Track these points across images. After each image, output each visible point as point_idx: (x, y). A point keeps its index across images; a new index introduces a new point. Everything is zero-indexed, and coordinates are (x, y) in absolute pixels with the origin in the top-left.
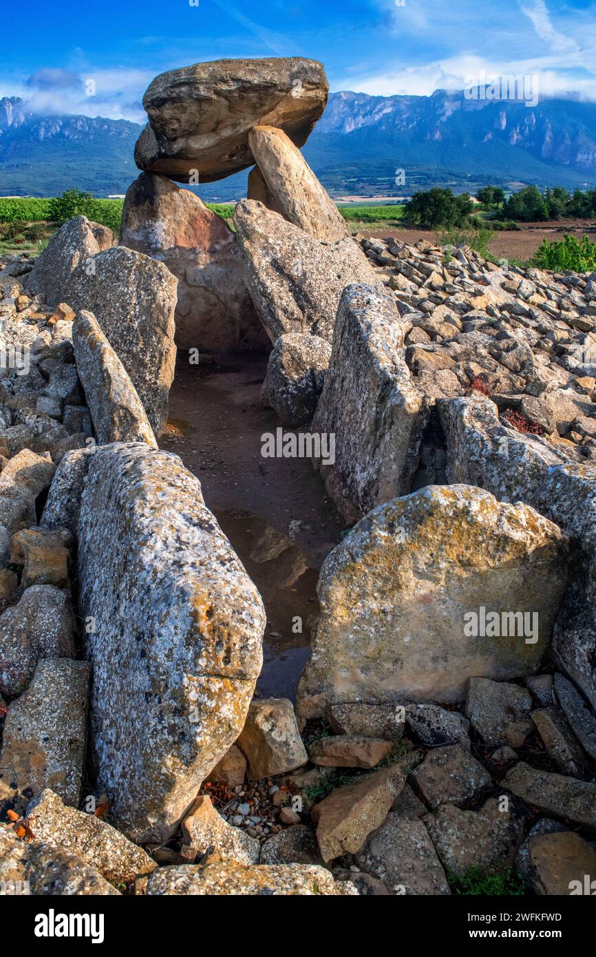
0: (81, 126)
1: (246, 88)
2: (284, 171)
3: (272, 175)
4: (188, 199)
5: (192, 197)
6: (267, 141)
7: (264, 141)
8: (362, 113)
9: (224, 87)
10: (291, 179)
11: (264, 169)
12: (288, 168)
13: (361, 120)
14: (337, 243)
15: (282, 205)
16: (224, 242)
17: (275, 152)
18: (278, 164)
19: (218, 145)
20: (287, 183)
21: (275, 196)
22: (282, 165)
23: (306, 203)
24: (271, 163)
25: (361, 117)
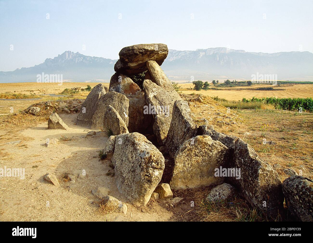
0: (89, 59)
1: (147, 51)
2: (157, 72)
3: (153, 73)
4: (129, 80)
5: (130, 79)
6: (152, 64)
7: (151, 64)
8: (175, 55)
9: (141, 51)
10: (158, 74)
11: (151, 72)
12: (157, 71)
13: (175, 58)
14: (172, 91)
15: (156, 81)
16: (138, 92)
17: (154, 67)
18: (155, 70)
19: (138, 65)
20: (157, 75)
21: (154, 78)
22: (156, 71)
23: (163, 81)
24: (153, 70)
25: (175, 57)
